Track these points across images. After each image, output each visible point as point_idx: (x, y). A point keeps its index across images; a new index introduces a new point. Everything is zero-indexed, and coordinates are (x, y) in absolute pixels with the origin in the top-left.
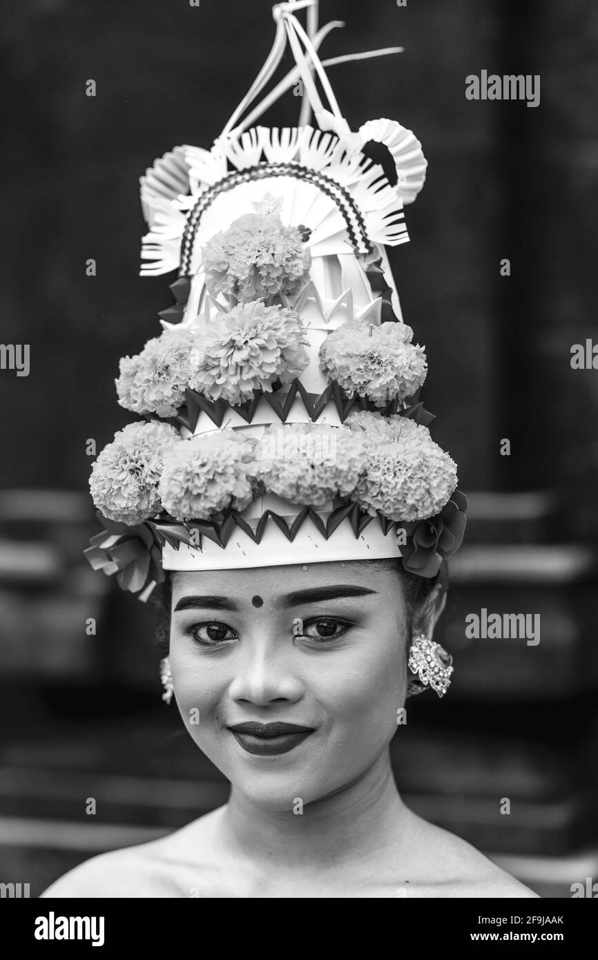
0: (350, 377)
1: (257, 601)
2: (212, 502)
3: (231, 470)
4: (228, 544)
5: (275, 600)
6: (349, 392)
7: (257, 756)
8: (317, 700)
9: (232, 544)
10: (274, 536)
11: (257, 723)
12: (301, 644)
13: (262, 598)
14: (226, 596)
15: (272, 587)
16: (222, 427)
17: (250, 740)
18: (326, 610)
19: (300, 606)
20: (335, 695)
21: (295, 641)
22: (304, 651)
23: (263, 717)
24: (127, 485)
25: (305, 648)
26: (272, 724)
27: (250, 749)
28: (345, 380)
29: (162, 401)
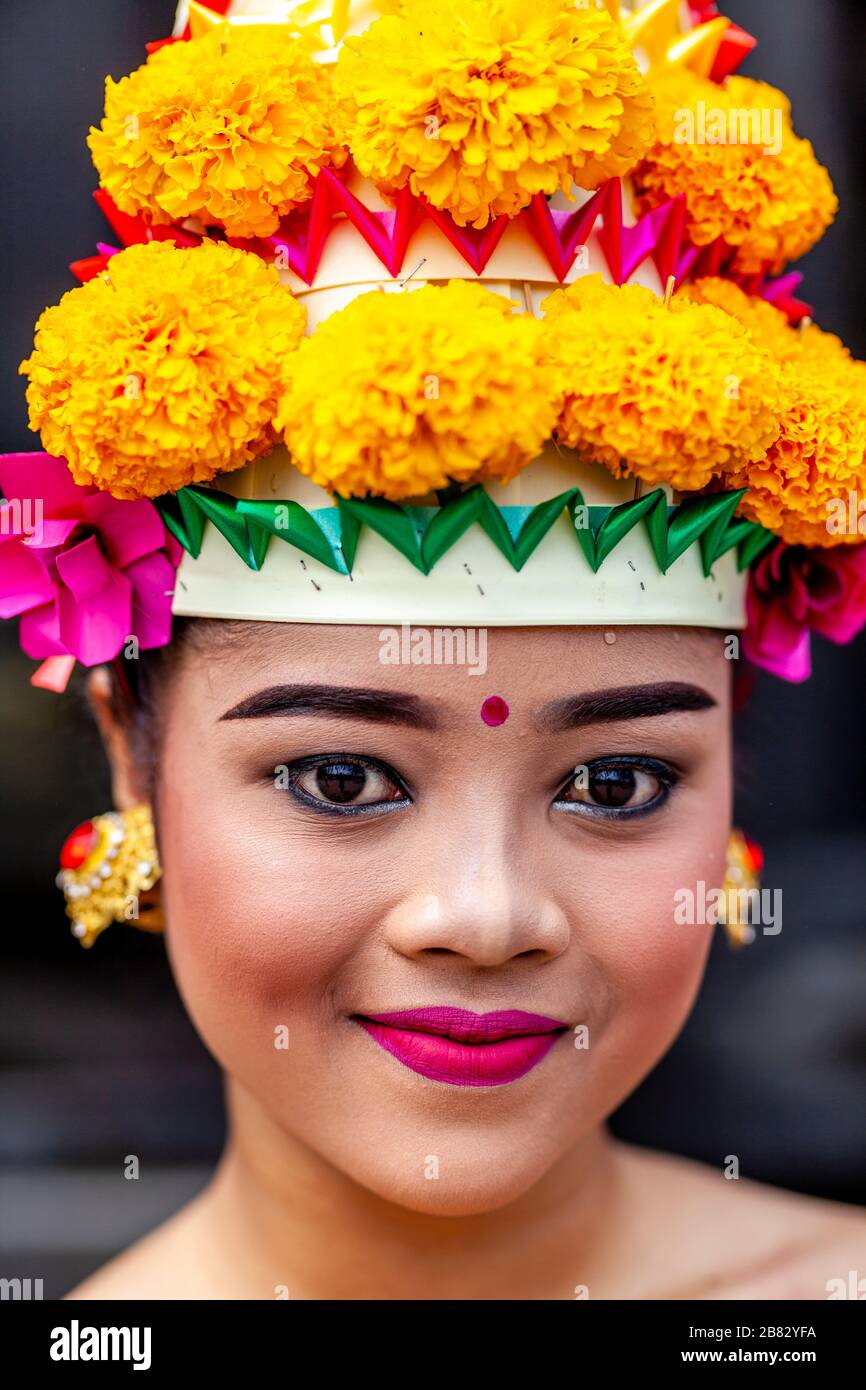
0: (717, 192)
1: (495, 711)
2: (472, 455)
3: (525, 382)
4: (435, 566)
5: (538, 710)
6: (706, 227)
7: (443, 1086)
8: (593, 957)
9: (448, 567)
10: (558, 556)
11: (458, 1010)
12: (565, 819)
13: (508, 703)
14: (417, 692)
15: (535, 678)
16: (404, 274)
17: (428, 1046)
18: (642, 740)
19: (589, 728)
20: (645, 948)
21: (553, 814)
22: (572, 839)
23: (473, 995)
24: (185, 394)
25: (572, 829)
26: (497, 1014)
27: (429, 1068)
28: (704, 197)
29: (252, 195)
